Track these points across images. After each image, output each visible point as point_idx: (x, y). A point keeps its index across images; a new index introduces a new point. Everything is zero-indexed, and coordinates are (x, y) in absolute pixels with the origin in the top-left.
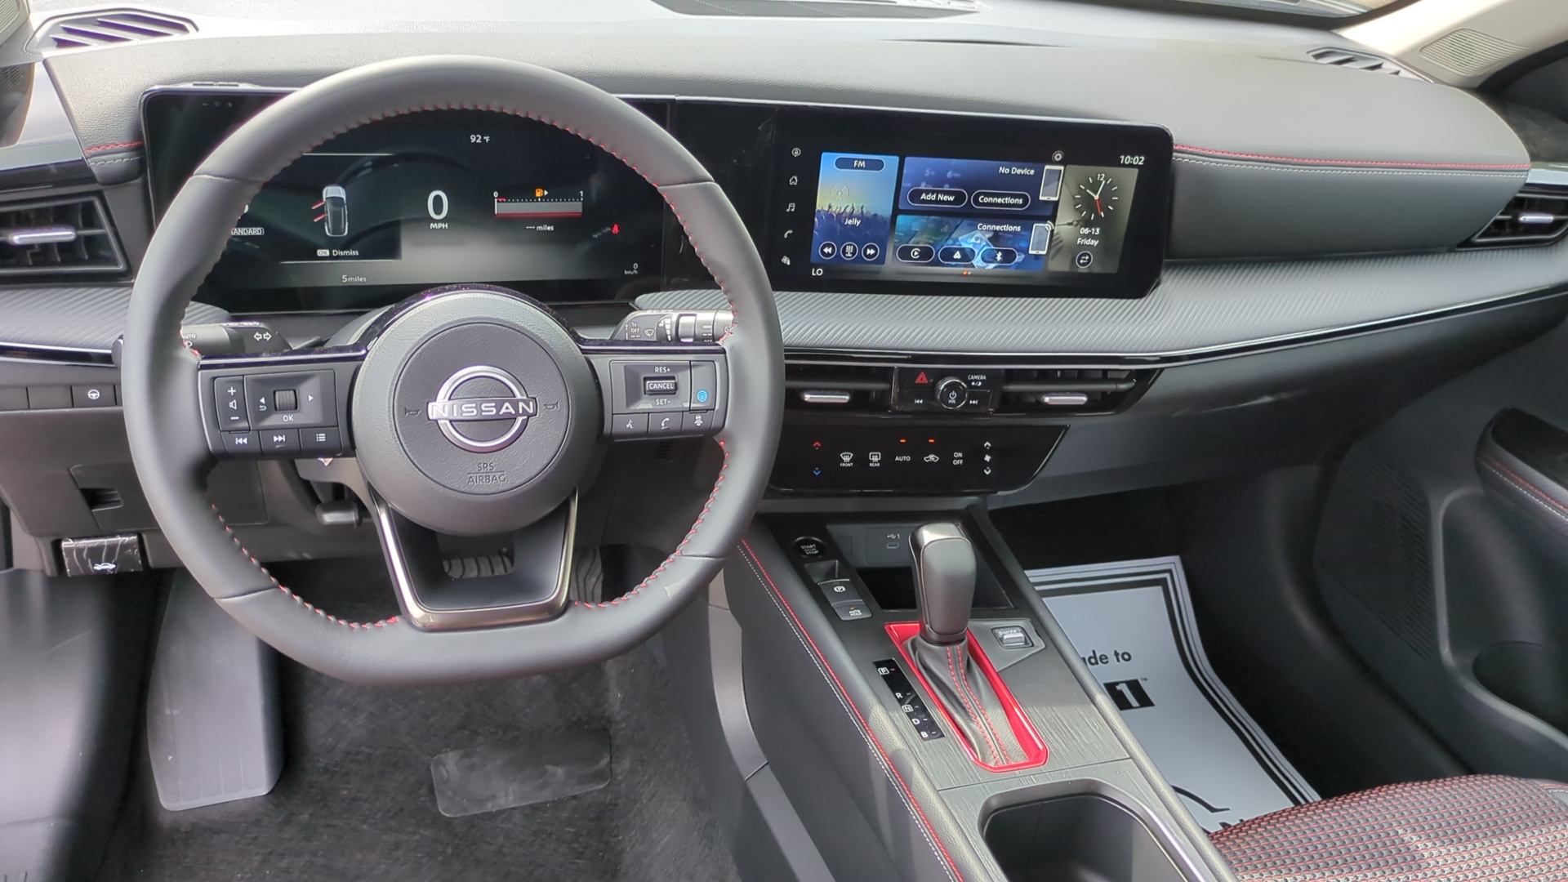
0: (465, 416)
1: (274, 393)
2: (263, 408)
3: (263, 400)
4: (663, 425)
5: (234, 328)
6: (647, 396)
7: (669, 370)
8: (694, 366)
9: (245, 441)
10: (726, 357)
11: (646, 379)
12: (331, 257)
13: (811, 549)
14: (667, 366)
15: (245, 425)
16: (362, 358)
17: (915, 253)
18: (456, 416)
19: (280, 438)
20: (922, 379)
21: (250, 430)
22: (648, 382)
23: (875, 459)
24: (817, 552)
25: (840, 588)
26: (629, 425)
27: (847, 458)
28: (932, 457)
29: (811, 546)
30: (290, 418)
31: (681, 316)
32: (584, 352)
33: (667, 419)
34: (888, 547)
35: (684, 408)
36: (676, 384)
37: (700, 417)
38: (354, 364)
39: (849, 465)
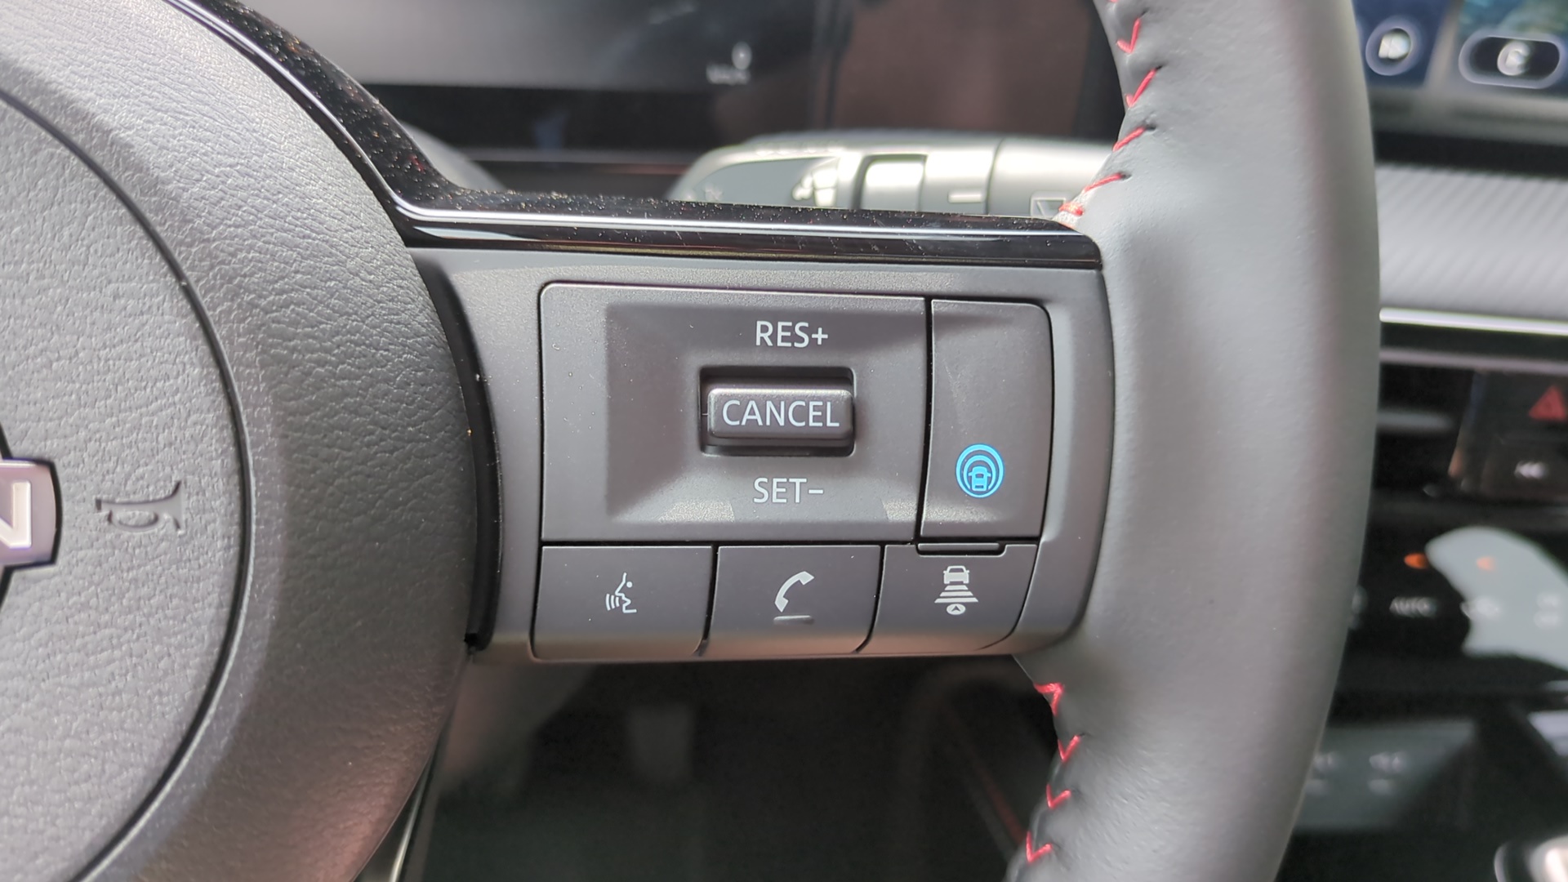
4: (781, 602)
6: (710, 455)
7: (820, 336)
8: (955, 322)
10: (1102, 283)
11: (710, 376)
14: (816, 319)
17: (1512, 59)
20: (1550, 406)
22: (716, 392)
26: (617, 600)
31: (869, 161)
32: (411, 234)
33: (805, 578)
35: (886, 525)
36: (854, 412)
37: (965, 576)
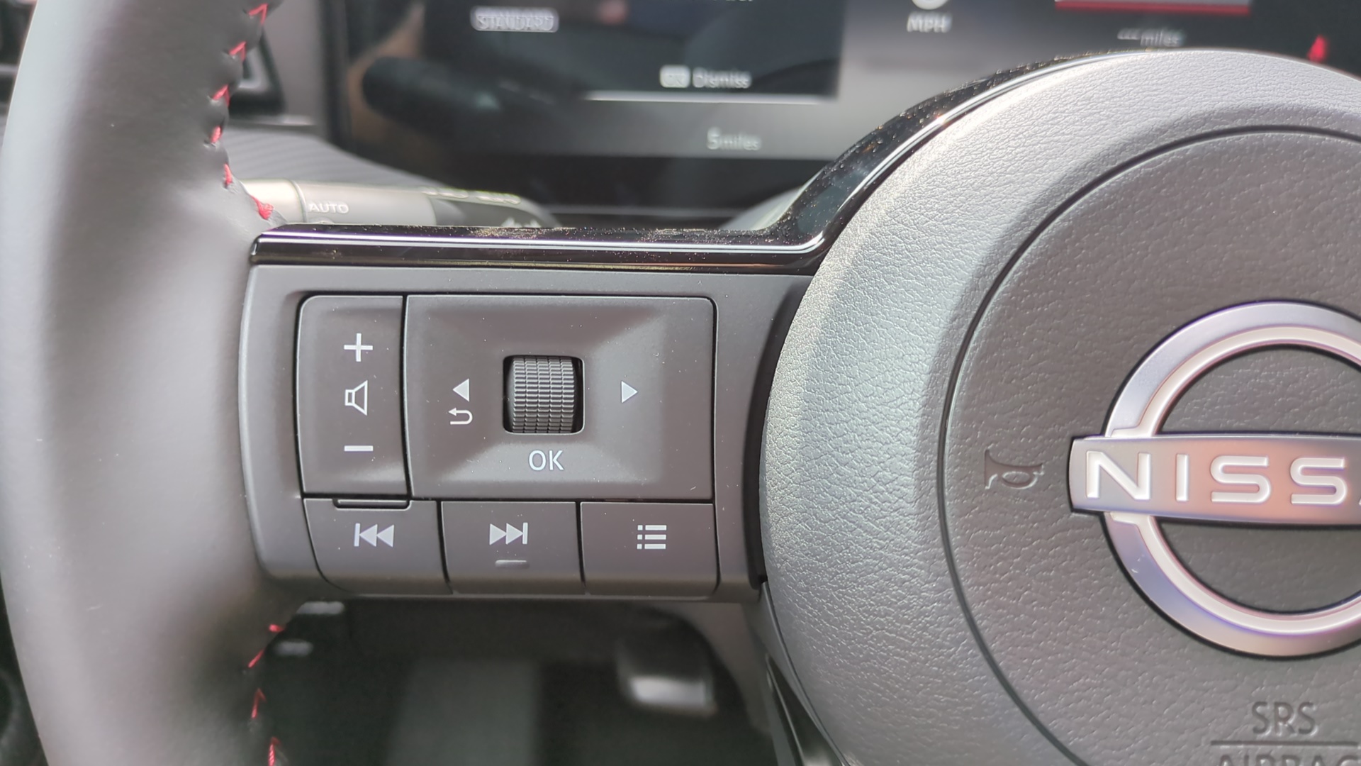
0: (1226, 503)
1: (508, 363)
2: (461, 418)
3: (463, 390)
5: (456, 203)
9: (388, 536)
12: (691, 89)
15: (391, 475)
16: (810, 264)
18: (1183, 498)
19: (511, 534)
21: (408, 497)
30: (554, 460)
38: (782, 282)
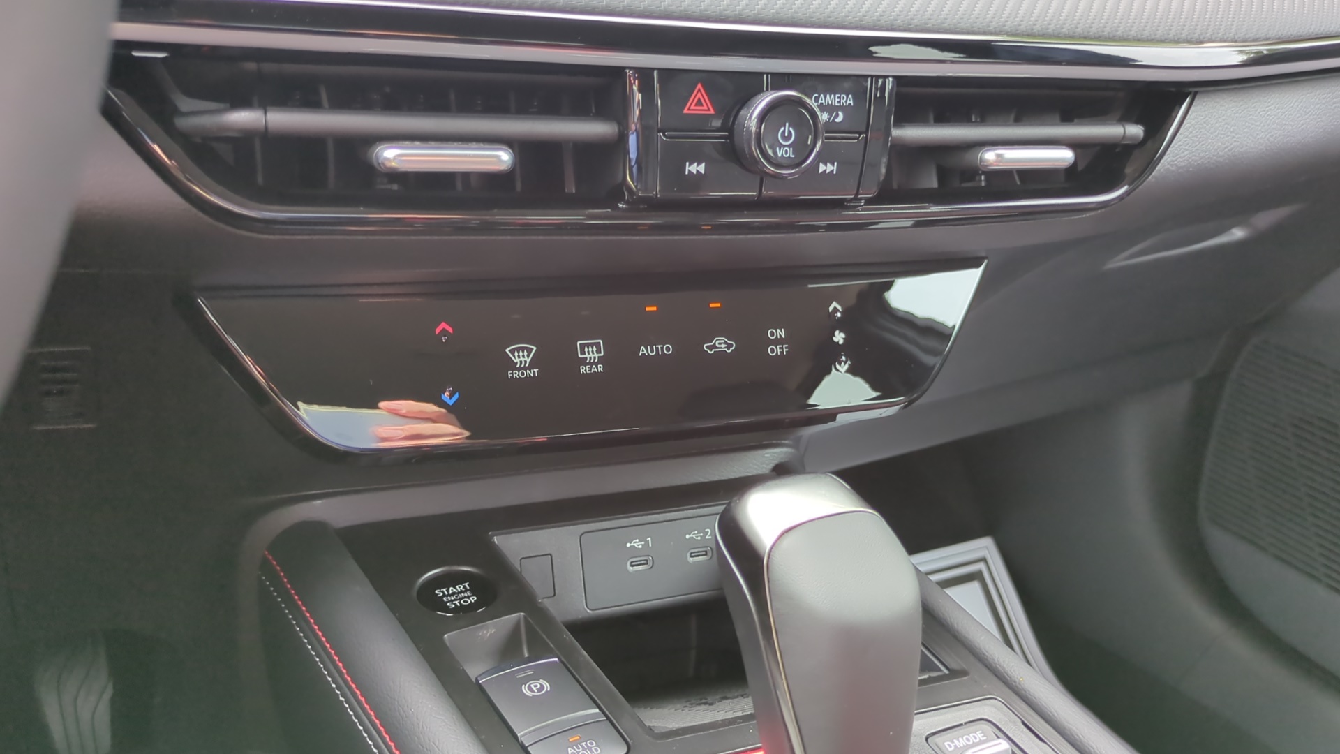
13: (458, 595)
20: (699, 103)
23: (591, 355)
24: (473, 599)
25: (535, 685)
27: (522, 357)
28: (721, 344)
29: (460, 588)
34: (631, 569)
39: (530, 373)
